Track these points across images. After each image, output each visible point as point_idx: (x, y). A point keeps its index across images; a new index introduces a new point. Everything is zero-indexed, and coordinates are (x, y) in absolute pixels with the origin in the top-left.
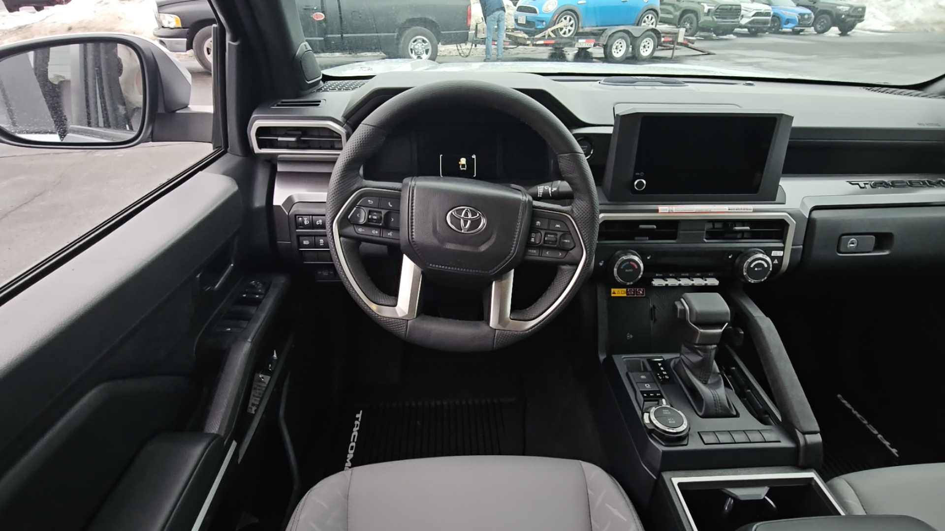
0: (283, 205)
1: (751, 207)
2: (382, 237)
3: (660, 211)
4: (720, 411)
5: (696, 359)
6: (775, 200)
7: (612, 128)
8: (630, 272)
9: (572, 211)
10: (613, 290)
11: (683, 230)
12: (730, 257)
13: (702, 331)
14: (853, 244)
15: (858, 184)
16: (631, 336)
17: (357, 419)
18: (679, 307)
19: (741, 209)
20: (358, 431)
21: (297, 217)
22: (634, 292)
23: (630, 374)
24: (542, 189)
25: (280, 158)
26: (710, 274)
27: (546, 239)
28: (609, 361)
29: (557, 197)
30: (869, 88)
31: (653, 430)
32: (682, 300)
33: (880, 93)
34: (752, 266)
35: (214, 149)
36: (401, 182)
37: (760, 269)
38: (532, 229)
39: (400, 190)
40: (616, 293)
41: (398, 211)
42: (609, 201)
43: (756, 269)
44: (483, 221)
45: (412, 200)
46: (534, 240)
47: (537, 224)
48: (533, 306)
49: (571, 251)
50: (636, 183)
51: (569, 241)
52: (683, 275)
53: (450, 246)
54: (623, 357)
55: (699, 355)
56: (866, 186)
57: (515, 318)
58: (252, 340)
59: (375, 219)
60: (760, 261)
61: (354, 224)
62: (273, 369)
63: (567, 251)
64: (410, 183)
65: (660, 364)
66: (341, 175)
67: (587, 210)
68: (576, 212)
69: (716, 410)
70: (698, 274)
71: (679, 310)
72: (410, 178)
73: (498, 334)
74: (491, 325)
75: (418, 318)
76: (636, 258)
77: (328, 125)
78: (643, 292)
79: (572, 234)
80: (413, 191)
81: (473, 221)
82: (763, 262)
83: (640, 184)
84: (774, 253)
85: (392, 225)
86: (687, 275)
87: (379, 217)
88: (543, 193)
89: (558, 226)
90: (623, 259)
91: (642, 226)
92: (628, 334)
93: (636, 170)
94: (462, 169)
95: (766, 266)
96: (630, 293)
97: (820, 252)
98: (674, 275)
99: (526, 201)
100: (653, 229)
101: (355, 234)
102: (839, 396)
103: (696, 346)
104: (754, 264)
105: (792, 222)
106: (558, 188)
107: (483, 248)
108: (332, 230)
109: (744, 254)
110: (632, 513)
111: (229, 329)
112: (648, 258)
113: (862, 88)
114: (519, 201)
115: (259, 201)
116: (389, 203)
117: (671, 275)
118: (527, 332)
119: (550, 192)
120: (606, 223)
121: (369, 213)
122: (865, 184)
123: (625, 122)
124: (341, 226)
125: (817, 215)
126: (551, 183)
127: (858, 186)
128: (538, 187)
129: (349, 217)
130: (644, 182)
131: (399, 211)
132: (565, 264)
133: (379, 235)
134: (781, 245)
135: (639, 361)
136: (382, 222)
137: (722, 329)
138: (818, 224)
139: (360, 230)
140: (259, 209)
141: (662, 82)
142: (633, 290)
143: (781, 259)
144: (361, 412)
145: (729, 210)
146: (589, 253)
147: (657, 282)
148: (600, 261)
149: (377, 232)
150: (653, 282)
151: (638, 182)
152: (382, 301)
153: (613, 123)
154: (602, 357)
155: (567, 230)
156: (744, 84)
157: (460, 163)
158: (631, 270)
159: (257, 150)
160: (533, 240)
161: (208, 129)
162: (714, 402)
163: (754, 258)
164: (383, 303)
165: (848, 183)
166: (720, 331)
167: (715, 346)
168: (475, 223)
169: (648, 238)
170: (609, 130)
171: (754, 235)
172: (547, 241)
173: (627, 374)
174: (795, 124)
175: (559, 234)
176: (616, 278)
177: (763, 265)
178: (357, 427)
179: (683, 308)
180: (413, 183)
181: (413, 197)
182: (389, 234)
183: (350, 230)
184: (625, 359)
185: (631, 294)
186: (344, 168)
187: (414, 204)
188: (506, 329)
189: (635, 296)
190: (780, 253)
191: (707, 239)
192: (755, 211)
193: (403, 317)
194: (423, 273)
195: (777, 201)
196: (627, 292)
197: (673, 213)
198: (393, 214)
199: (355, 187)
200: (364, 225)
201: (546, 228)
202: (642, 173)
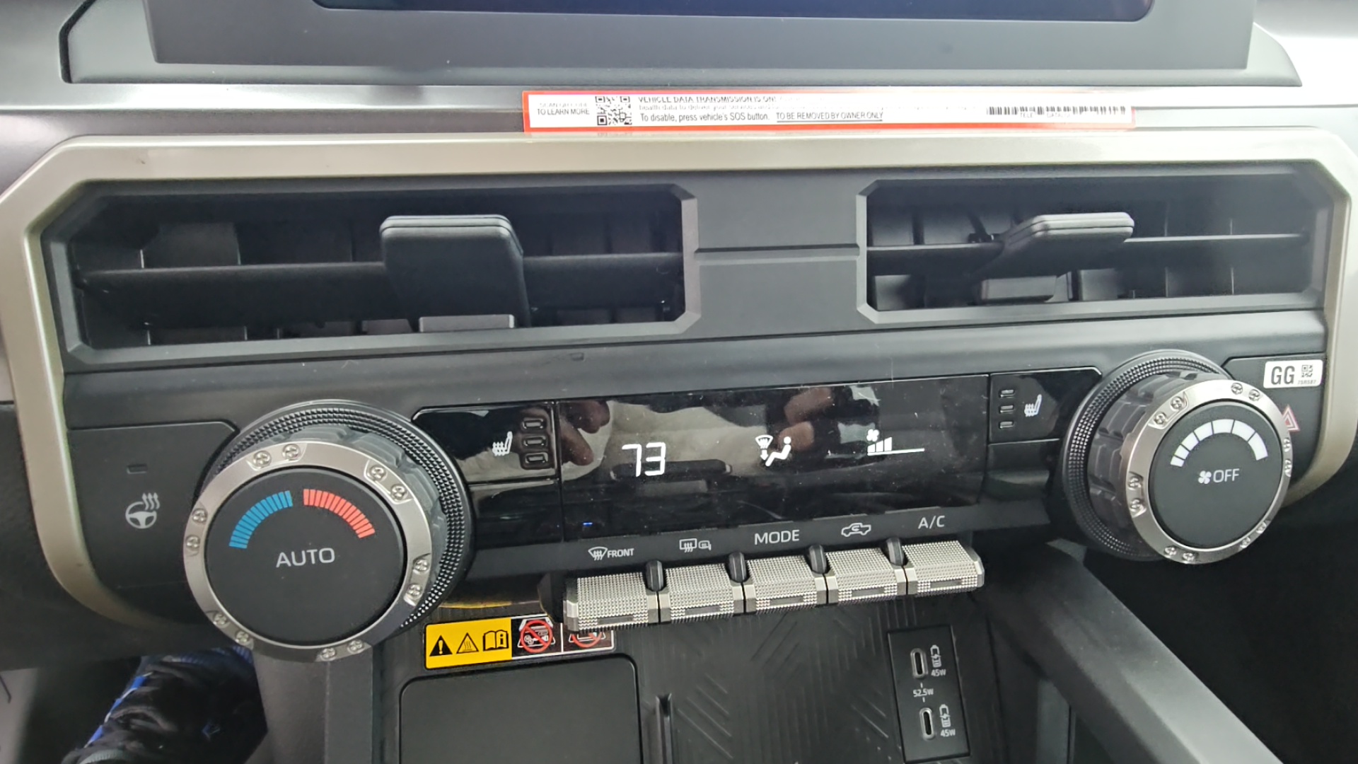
3: (534, 123)
6: (1243, 66)
8: (314, 570)
26: (924, 523)
34: (1179, 458)
37: (1226, 476)
40: (453, 647)
60: (1222, 426)
82: (1243, 430)
84: (1276, 373)
91: (393, 225)
95: (1260, 450)
96: (532, 640)
98: (706, 546)
100: (490, 242)
104: (1189, 443)
134: (1304, 324)
142: (547, 620)
143: (1315, 404)
163: (1182, 408)
177: (1244, 445)
190: (1306, 373)
191: (876, 304)
195: (1253, 69)
196: (516, 634)
197: (629, 128)
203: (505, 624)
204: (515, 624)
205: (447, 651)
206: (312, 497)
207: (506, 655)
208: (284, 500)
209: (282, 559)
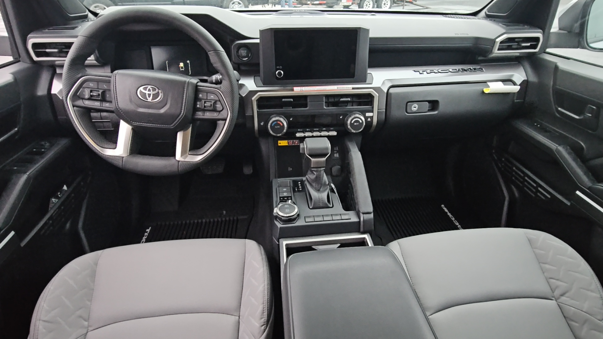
0: (58, 93)
1: (351, 86)
2: (102, 106)
3: (295, 90)
4: (322, 205)
5: (312, 176)
6: (366, 82)
9: (220, 87)
10: (279, 142)
11: (310, 102)
12: (341, 117)
13: (314, 159)
14: (415, 107)
15: (419, 71)
16: (291, 169)
17: (147, 232)
19: (345, 88)
20: (145, 239)
22: (292, 142)
23: (278, 188)
24: (215, 77)
26: (331, 129)
27: (205, 105)
28: (271, 182)
30: (445, 15)
31: (277, 216)
32: (305, 143)
33: (452, 18)
34: (352, 122)
37: (357, 124)
38: (197, 99)
39: (110, 77)
40: (281, 143)
42: (264, 85)
43: (355, 124)
44: (161, 94)
45: (115, 82)
47: (200, 96)
48: (204, 146)
49: (221, 112)
50: (277, 72)
51: (220, 106)
52: (315, 129)
53: (141, 110)
55: (314, 174)
56: (424, 72)
57: (192, 154)
58: (29, 174)
59: (95, 95)
60: (357, 119)
61: (82, 99)
62: (61, 195)
63: (219, 112)
64: (115, 73)
65: (299, 183)
67: (229, 88)
68: (222, 88)
69: (319, 204)
70: (324, 129)
71: (301, 148)
73: (181, 164)
74: (176, 159)
75: (130, 156)
76: (282, 119)
79: (221, 102)
80: (115, 77)
82: (359, 120)
83: (280, 74)
84: (368, 114)
85: (108, 99)
86: (318, 129)
87: (97, 94)
88: (215, 80)
89: (212, 97)
90: (273, 120)
91: (284, 100)
92: (289, 168)
93: (276, 66)
94: (181, 70)
95: (361, 121)
97: (397, 113)
98: (309, 130)
99: (190, 82)
100: (291, 101)
101: (83, 105)
102: (443, 206)
103: (312, 169)
104: (354, 121)
105: (376, 94)
108: (67, 102)
109: (346, 115)
111: (15, 168)
112: (291, 120)
113: (441, 16)
114: (184, 81)
115: (41, 91)
116: (104, 86)
117: (307, 130)
118: (199, 162)
119: (219, 79)
121: (91, 92)
122: (423, 71)
124: (73, 100)
125: (392, 91)
127: (418, 73)
128: (213, 76)
129: (78, 94)
130: (282, 72)
131: (109, 89)
132: (219, 120)
133: (100, 105)
134: (371, 109)
135: (288, 181)
136: (100, 96)
137: (325, 157)
138: (392, 96)
139: (86, 102)
140: (41, 96)
141: (309, 13)
143: (372, 118)
144: (150, 228)
145: (337, 88)
147: (299, 135)
148: (261, 122)
149: (98, 104)
150: (297, 135)
151: (279, 72)
152: (106, 146)
153: (259, 37)
155: (218, 99)
156: (370, 15)
157: (180, 66)
158: (279, 127)
159: (36, 59)
160: (198, 106)
162: (318, 200)
163: (355, 116)
164: (107, 147)
165: (413, 71)
166: (324, 159)
167: (324, 168)
168: (155, 96)
169: (291, 108)
170: (258, 41)
171: (352, 103)
173: (276, 189)
175: (213, 102)
176: (270, 132)
178: (146, 236)
179: (303, 147)
181: (115, 80)
182: (106, 105)
183: (80, 103)
184: (279, 181)
185: (291, 144)
186: (70, 63)
188: (186, 160)
189: (293, 145)
190: (371, 114)
191: (326, 107)
192: (353, 88)
193: (120, 155)
194: (133, 129)
196: (288, 142)
197: (303, 91)
198: (107, 92)
199: (80, 75)
200: (89, 99)
201: (206, 98)
202: (281, 67)
203: (287, 141)
204: (288, 141)
205: (280, 144)
206: (278, 122)
207: (287, 145)
208: (276, 122)
209: (276, 127)
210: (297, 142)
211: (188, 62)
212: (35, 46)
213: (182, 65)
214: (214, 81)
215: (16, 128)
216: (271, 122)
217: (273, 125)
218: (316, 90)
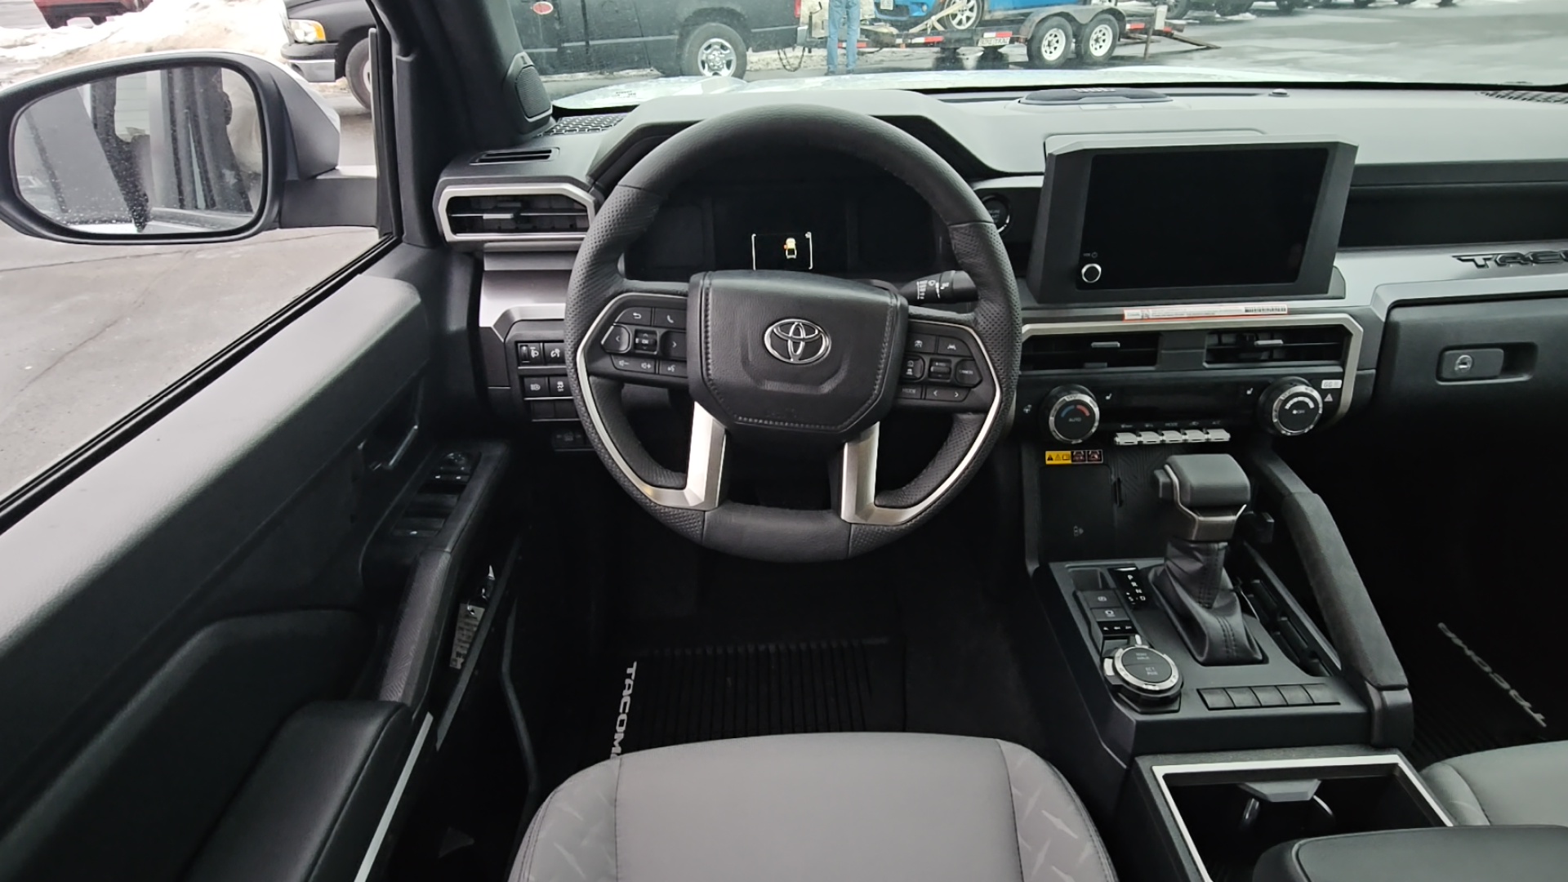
0: (495, 325)
1: (1284, 305)
2: (659, 374)
3: (1126, 318)
4: (1235, 654)
5: (1191, 566)
6: (1327, 292)
7: (1042, 178)
8: (1076, 422)
9: (975, 320)
10: (1048, 454)
11: (1166, 349)
12: (1249, 392)
13: (1201, 518)
14: (1465, 364)
15: (1473, 260)
16: (1081, 531)
17: (629, 676)
18: (1162, 479)
19: (1268, 310)
20: (630, 695)
21: (519, 345)
22: (1084, 456)
23: (1079, 594)
24: (925, 286)
25: (488, 248)
26: (1214, 423)
27: (932, 369)
28: (1044, 573)
29: (951, 299)
30: (1491, 92)
31: (1121, 686)
32: (1167, 467)
33: (1511, 101)
34: (1288, 406)
35: (380, 237)
36: (686, 279)
37: (1301, 412)
38: (908, 353)
39: (685, 295)
40: (1054, 458)
41: (683, 330)
42: (1039, 302)
43: (1295, 412)
44: (826, 342)
45: (706, 310)
46: (913, 371)
47: (916, 345)
48: (913, 483)
49: (975, 389)
50: (1084, 270)
51: (971, 372)
53: (770, 386)
54: (1067, 566)
55: (1198, 560)
56: (1488, 262)
57: (884, 504)
58: (453, 549)
59: (646, 345)
60: (1301, 399)
61: (610, 354)
62: (488, 595)
63: (969, 388)
64: (701, 282)
65: (1130, 577)
66: (587, 272)
67: (1002, 319)
68: (982, 323)
69: (1228, 652)
70: (1194, 423)
71: (1161, 484)
72: (703, 273)
73: (855, 532)
74: (843, 517)
75: (720, 508)
76: (1087, 399)
77: (565, 190)
78: (1100, 456)
79: (977, 361)
80: (707, 295)
81: (808, 343)
82: (1307, 400)
83: (1092, 271)
84: (1326, 384)
85: (674, 354)
86: (1175, 424)
87: (652, 340)
88: (925, 292)
89: (952, 347)
90: (1064, 400)
91: (1095, 344)
92: (1076, 527)
93: (1084, 249)
94: (789, 257)
95: (1312, 405)
96: (1077, 458)
97: (1409, 379)
98: (1152, 426)
99: (896, 306)
100: (1116, 348)
101: (612, 370)
102: (1441, 625)
103: (1192, 545)
104: (1291, 402)
105: (1357, 329)
106: (952, 284)
107: (827, 388)
108: (575, 364)
109: (1273, 386)
110: (1087, 825)
111: (415, 533)
112: (1108, 398)
113: (1479, 92)
114: (885, 306)
115: (456, 321)
116: (669, 317)
117: (1147, 426)
118: (904, 527)
119: (938, 291)
120: (1035, 341)
121: (636, 336)
122: (1485, 259)
123: (1063, 165)
124: (590, 358)
125: (1399, 315)
126: (938, 275)
127: (1472, 263)
128: (918, 283)
129: (603, 342)
130: (1099, 268)
131: (685, 329)
132: (965, 411)
133: (652, 371)
134: (1338, 369)
135: (1096, 571)
136: (658, 348)
137: (1236, 514)
138: (1402, 333)
139: (622, 363)
140: (458, 333)
141: (1127, 96)
142: (1082, 453)
143: (1337, 393)
144: (635, 664)
145: (1247, 311)
146: (1007, 390)
147: (1123, 439)
148: (1026, 406)
149: (649, 366)
150: (1117, 440)
151: (1088, 269)
152: (662, 481)
153: (1042, 169)
154: (1032, 567)
155: (967, 354)
156: (1270, 95)
157: (785, 247)
158: (1078, 419)
159: (450, 236)
160: (910, 372)
161: (370, 203)
162: (1224, 638)
163: (1291, 393)
164: (664, 483)
165: (1455, 260)
166: (1232, 518)
167: (1225, 544)
168: (813, 346)
169: (1106, 364)
170: (1037, 182)
171: (1290, 354)
172: (934, 372)
173: (1075, 595)
174: (1360, 160)
175: (955, 361)
176: (1054, 434)
177: (1307, 404)
178: (629, 688)
179: (1168, 480)
180: (707, 281)
181: (707, 305)
182: (669, 369)
183: (605, 364)
184: (1071, 570)
185: (1079, 460)
186: (592, 261)
187: (709, 317)
188: (869, 522)
189: (1087, 462)
190: (1335, 384)
191: (1208, 362)
192: (1291, 312)
193: (697, 506)
194: (727, 432)
195: (1330, 294)
196: (1072, 456)
197: (1149, 319)
198: (675, 336)
199: (611, 291)
200: (628, 355)
201: (932, 351)
202: (1095, 253)
203: (1069, 452)
204: (1072, 453)
205: (1051, 459)
206: (1079, 407)
207: (1070, 462)
208: (1072, 407)
209: (1071, 420)
210: (1096, 457)
211: (809, 235)
212: (455, 204)
213: (791, 243)
214: (921, 296)
215: (414, 425)
216: (1057, 406)
217: (1063, 414)
218: (1185, 316)
